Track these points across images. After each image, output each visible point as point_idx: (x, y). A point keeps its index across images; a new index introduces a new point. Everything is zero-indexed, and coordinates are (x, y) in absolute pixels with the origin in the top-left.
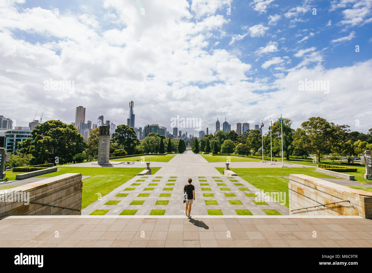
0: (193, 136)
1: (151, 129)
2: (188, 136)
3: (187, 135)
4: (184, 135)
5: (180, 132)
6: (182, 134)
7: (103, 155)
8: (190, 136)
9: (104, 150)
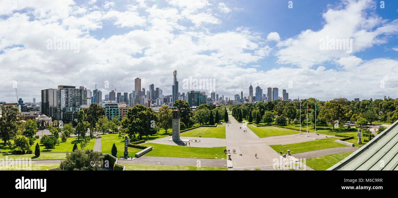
0: (229, 100)
1: (194, 96)
2: (225, 99)
3: (223, 98)
4: (221, 98)
5: (217, 95)
6: (219, 97)
7: (176, 134)
8: (227, 98)
9: (177, 130)
